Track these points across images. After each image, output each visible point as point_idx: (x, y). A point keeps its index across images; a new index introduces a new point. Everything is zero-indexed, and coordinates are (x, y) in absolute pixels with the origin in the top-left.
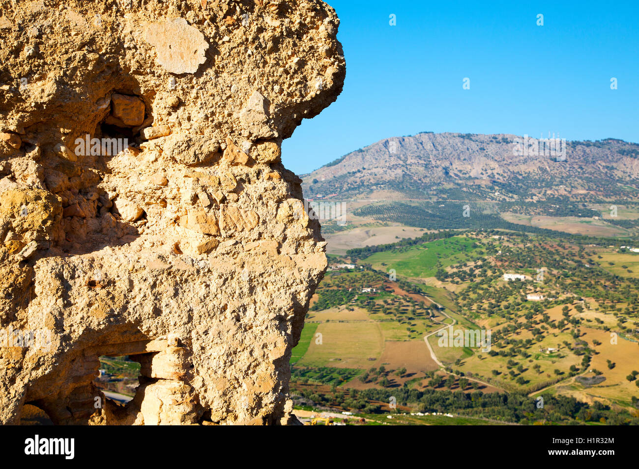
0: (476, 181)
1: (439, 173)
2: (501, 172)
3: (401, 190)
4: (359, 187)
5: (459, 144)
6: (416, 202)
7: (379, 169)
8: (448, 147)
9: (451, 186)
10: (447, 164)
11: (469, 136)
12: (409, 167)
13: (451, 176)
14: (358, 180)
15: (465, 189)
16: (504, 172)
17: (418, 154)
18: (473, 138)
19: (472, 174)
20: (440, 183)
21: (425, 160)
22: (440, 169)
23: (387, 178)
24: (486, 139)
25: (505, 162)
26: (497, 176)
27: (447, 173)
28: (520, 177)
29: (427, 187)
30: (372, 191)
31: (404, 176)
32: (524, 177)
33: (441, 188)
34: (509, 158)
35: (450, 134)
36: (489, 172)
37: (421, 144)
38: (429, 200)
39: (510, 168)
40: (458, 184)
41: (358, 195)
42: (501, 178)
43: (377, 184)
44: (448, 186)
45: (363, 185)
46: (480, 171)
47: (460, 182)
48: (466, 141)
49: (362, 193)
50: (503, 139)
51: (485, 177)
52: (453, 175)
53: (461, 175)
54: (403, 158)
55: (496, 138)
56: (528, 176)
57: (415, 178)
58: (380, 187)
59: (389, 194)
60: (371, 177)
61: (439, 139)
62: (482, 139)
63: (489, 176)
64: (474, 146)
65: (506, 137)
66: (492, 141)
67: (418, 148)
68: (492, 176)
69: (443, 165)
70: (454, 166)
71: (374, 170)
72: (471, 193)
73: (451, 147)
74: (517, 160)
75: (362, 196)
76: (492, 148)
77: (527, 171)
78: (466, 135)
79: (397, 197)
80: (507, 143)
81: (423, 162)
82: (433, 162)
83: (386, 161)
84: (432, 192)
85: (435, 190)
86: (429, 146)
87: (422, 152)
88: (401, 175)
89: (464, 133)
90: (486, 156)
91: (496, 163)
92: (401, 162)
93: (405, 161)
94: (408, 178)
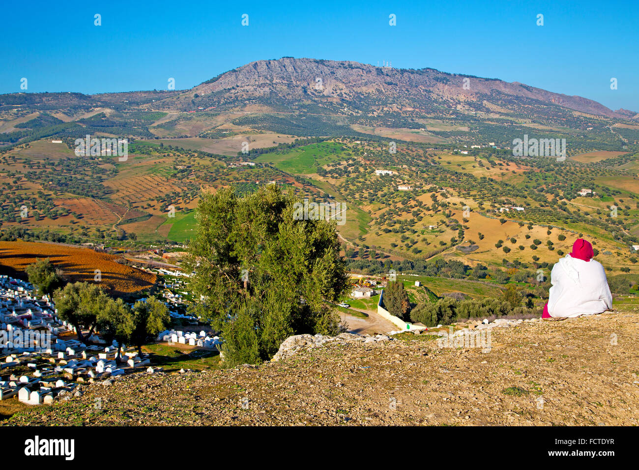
0: (329, 99)
1: (299, 91)
2: (348, 92)
3: (270, 104)
4: (234, 101)
5: (314, 68)
6: (282, 115)
7: (250, 87)
8: (306, 71)
9: (309, 102)
10: (305, 84)
11: (322, 62)
12: (275, 86)
13: (308, 94)
14: (233, 96)
15: (320, 105)
16: (350, 92)
17: (282, 75)
18: (325, 63)
19: (325, 93)
20: (300, 100)
21: (287, 81)
22: (300, 88)
23: (257, 94)
24: (336, 65)
25: (350, 84)
26: (344, 95)
27: (305, 92)
28: (362, 97)
29: (290, 103)
30: (245, 105)
31: (271, 93)
32: (365, 97)
33: (301, 103)
34: (353, 80)
35: (307, 59)
36: (339, 92)
37: (284, 66)
38: (292, 113)
39: (354, 89)
40: (315, 101)
41: (233, 108)
42: (347, 96)
43: (249, 100)
44: (307, 102)
45: (237, 100)
46: (331, 91)
47: (316, 99)
48: (320, 66)
49: (237, 106)
50: (349, 65)
51: (335, 95)
52: (310, 94)
53: (316, 94)
54: (270, 78)
55: (343, 64)
56: (368, 96)
57: (280, 95)
58: (252, 102)
59: (259, 108)
60: (243, 93)
61: (299, 63)
62: (333, 64)
63: (338, 95)
64: (326, 70)
65: (351, 63)
66: (340, 67)
67: (282, 70)
68: (340, 95)
69: (302, 85)
70: (311, 86)
71: (246, 88)
72: (325, 108)
73: (308, 70)
74: (360, 82)
75: (237, 109)
76: (340, 73)
77: (367, 92)
78: (320, 60)
79: (266, 110)
80: (352, 68)
81: (286, 82)
82: (294, 83)
83: (256, 81)
84: (294, 107)
85: (297, 105)
86: (290, 69)
87: (285, 74)
88: (269, 93)
89: (318, 59)
90: (335, 78)
91: (343, 84)
92: (268, 82)
93: (271, 81)
94: (274, 94)
